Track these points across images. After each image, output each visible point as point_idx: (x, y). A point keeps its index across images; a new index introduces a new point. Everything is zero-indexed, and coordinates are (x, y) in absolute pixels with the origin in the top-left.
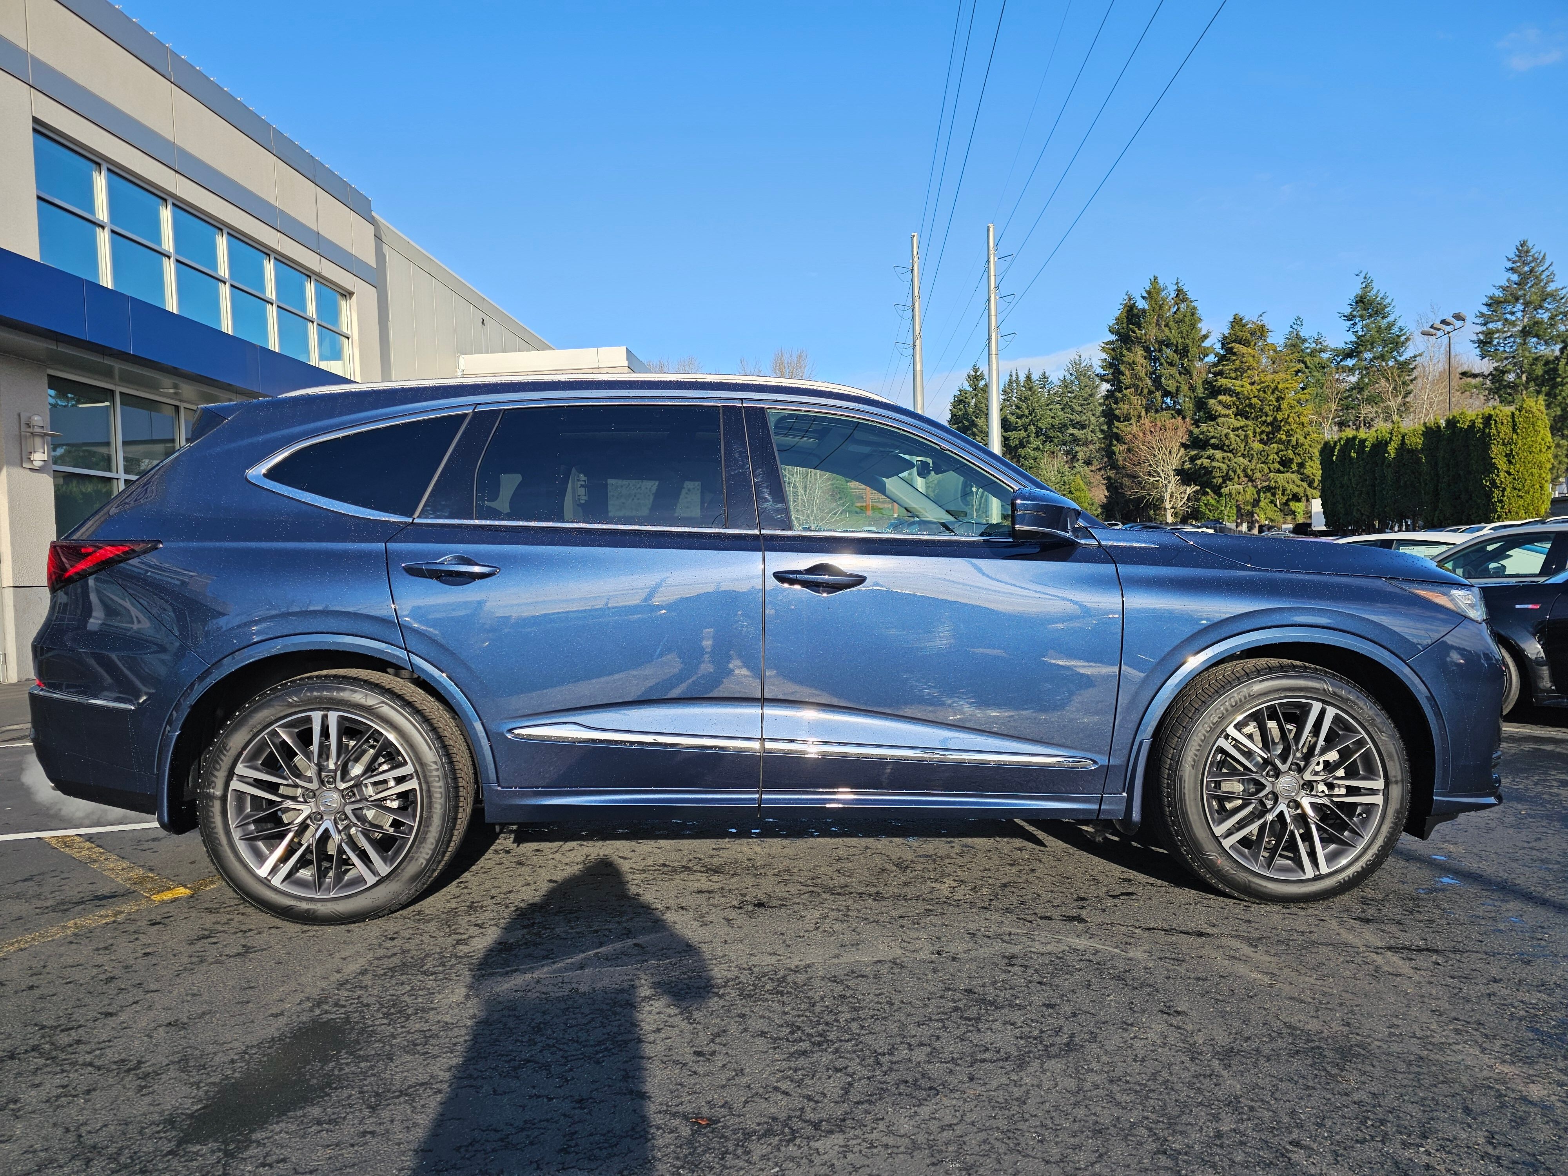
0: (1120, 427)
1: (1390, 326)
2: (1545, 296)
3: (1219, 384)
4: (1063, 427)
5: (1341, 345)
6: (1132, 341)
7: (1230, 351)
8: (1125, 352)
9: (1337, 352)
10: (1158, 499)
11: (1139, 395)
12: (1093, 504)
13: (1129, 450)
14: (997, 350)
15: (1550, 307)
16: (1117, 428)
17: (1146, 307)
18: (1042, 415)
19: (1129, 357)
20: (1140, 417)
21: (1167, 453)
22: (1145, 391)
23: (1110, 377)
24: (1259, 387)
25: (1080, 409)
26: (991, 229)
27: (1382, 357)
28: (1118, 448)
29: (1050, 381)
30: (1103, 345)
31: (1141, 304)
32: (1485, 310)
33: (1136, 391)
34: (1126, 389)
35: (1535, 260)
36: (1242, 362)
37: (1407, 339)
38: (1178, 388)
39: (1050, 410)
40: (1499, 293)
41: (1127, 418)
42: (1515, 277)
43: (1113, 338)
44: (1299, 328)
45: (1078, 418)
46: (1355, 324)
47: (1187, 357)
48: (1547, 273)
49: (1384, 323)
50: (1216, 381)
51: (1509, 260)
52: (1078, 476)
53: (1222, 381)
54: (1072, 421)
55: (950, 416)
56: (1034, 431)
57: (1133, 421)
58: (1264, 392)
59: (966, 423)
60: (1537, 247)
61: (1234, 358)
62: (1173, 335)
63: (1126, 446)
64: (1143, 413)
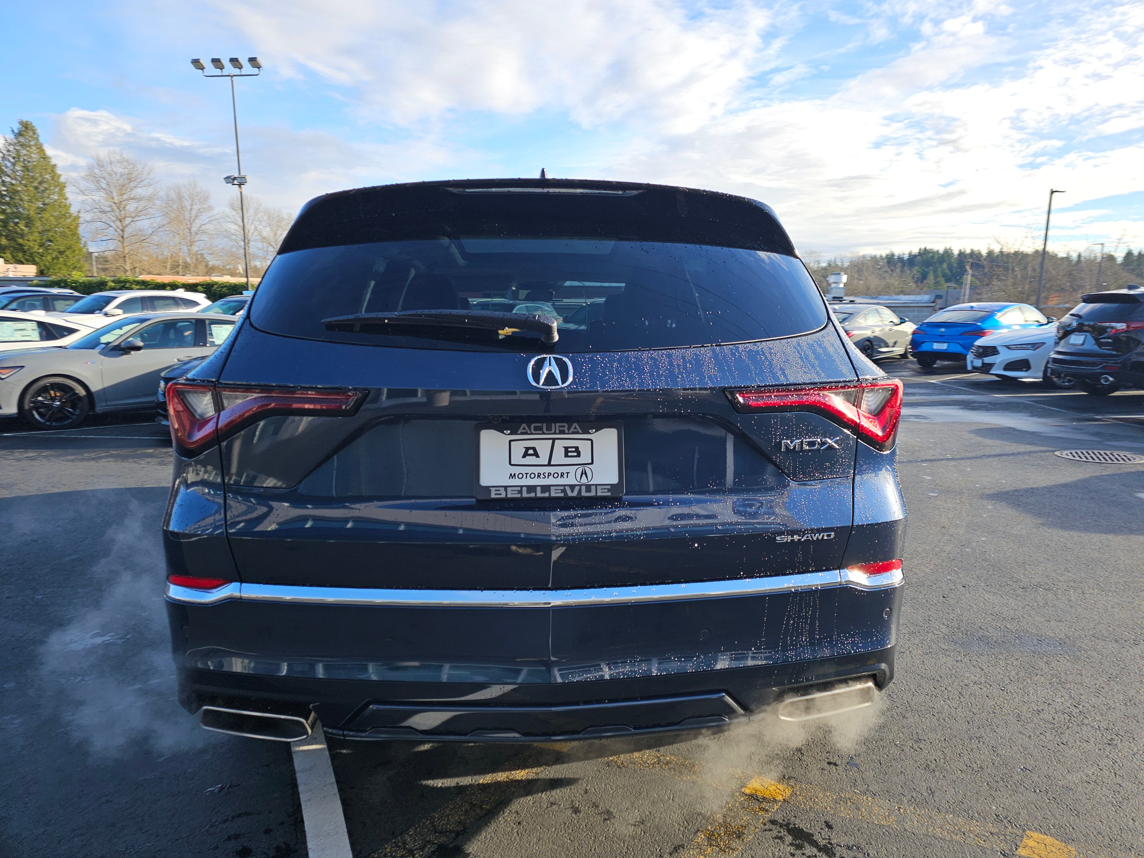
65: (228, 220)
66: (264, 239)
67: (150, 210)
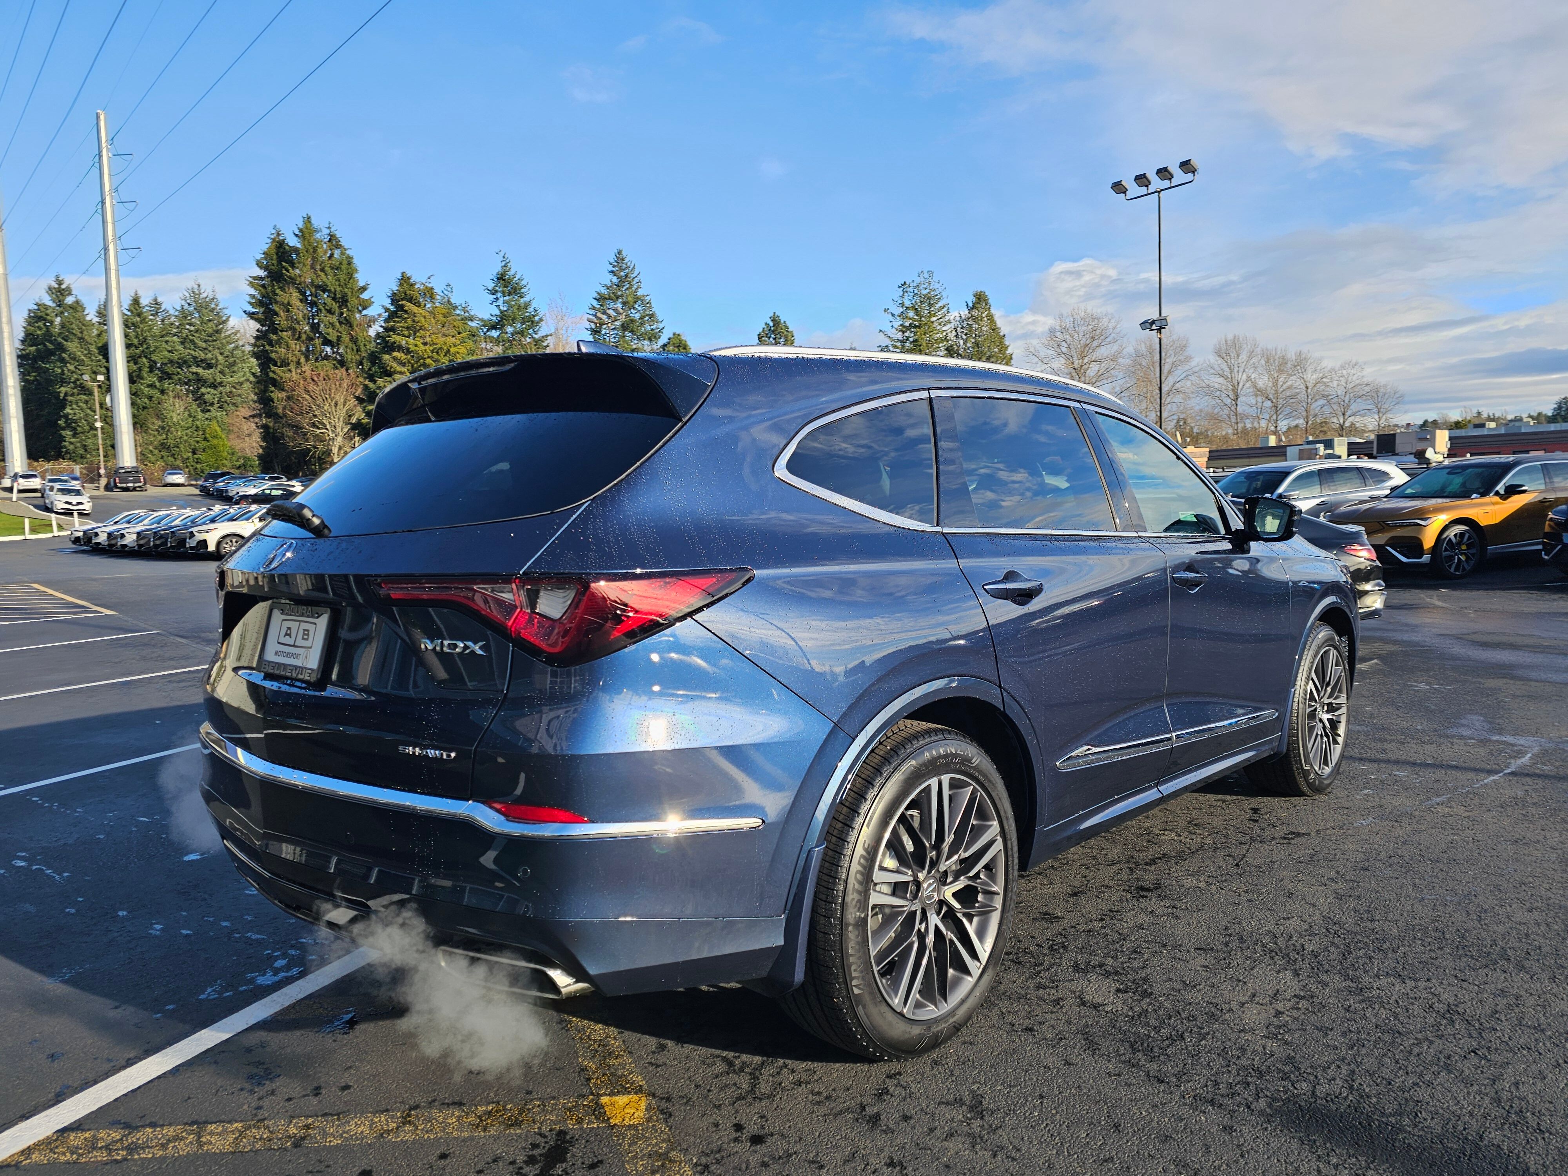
0: (278, 372)
1: (527, 305)
2: (637, 299)
3: (393, 340)
4: (183, 363)
5: (487, 317)
6: (285, 280)
7: (401, 308)
8: (278, 291)
9: (484, 323)
10: (324, 453)
11: (297, 340)
12: (233, 454)
13: (289, 398)
14: (117, 265)
15: (639, 309)
16: (273, 372)
17: (299, 246)
18: (157, 347)
19: (282, 297)
20: (298, 363)
21: (333, 404)
22: (304, 337)
23: (260, 316)
24: (431, 348)
25: (204, 345)
26: (102, 117)
27: (522, 333)
28: (277, 395)
29: (163, 308)
30: (251, 280)
31: (293, 242)
32: (595, 303)
33: (293, 335)
34: (282, 331)
35: (628, 268)
36: (414, 321)
37: (541, 320)
38: (339, 338)
39: (167, 342)
40: (604, 291)
41: (285, 363)
42: (615, 280)
43: (262, 273)
44: (450, 295)
45: (202, 355)
46: (497, 299)
47: (347, 306)
48: (636, 280)
49: (522, 301)
50: (389, 336)
51: (611, 264)
52: (214, 422)
53: (395, 338)
54: (195, 358)
55: (23, 334)
56: (147, 365)
57: (292, 367)
58: (437, 353)
59: (51, 346)
60: (630, 258)
61: (406, 316)
62: (329, 280)
63: (284, 394)
64: (303, 360)
65: (1212, 371)
66: (1259, 392)
67: (1112, 372)
